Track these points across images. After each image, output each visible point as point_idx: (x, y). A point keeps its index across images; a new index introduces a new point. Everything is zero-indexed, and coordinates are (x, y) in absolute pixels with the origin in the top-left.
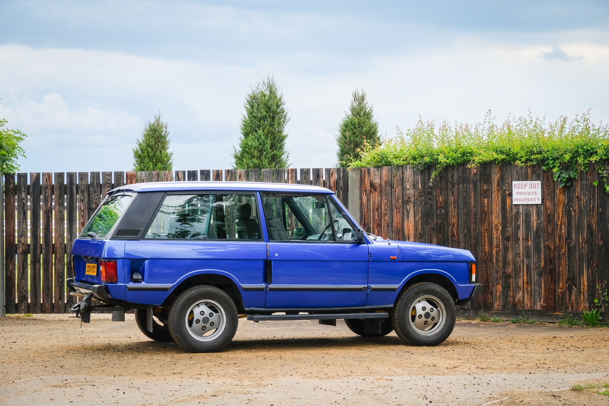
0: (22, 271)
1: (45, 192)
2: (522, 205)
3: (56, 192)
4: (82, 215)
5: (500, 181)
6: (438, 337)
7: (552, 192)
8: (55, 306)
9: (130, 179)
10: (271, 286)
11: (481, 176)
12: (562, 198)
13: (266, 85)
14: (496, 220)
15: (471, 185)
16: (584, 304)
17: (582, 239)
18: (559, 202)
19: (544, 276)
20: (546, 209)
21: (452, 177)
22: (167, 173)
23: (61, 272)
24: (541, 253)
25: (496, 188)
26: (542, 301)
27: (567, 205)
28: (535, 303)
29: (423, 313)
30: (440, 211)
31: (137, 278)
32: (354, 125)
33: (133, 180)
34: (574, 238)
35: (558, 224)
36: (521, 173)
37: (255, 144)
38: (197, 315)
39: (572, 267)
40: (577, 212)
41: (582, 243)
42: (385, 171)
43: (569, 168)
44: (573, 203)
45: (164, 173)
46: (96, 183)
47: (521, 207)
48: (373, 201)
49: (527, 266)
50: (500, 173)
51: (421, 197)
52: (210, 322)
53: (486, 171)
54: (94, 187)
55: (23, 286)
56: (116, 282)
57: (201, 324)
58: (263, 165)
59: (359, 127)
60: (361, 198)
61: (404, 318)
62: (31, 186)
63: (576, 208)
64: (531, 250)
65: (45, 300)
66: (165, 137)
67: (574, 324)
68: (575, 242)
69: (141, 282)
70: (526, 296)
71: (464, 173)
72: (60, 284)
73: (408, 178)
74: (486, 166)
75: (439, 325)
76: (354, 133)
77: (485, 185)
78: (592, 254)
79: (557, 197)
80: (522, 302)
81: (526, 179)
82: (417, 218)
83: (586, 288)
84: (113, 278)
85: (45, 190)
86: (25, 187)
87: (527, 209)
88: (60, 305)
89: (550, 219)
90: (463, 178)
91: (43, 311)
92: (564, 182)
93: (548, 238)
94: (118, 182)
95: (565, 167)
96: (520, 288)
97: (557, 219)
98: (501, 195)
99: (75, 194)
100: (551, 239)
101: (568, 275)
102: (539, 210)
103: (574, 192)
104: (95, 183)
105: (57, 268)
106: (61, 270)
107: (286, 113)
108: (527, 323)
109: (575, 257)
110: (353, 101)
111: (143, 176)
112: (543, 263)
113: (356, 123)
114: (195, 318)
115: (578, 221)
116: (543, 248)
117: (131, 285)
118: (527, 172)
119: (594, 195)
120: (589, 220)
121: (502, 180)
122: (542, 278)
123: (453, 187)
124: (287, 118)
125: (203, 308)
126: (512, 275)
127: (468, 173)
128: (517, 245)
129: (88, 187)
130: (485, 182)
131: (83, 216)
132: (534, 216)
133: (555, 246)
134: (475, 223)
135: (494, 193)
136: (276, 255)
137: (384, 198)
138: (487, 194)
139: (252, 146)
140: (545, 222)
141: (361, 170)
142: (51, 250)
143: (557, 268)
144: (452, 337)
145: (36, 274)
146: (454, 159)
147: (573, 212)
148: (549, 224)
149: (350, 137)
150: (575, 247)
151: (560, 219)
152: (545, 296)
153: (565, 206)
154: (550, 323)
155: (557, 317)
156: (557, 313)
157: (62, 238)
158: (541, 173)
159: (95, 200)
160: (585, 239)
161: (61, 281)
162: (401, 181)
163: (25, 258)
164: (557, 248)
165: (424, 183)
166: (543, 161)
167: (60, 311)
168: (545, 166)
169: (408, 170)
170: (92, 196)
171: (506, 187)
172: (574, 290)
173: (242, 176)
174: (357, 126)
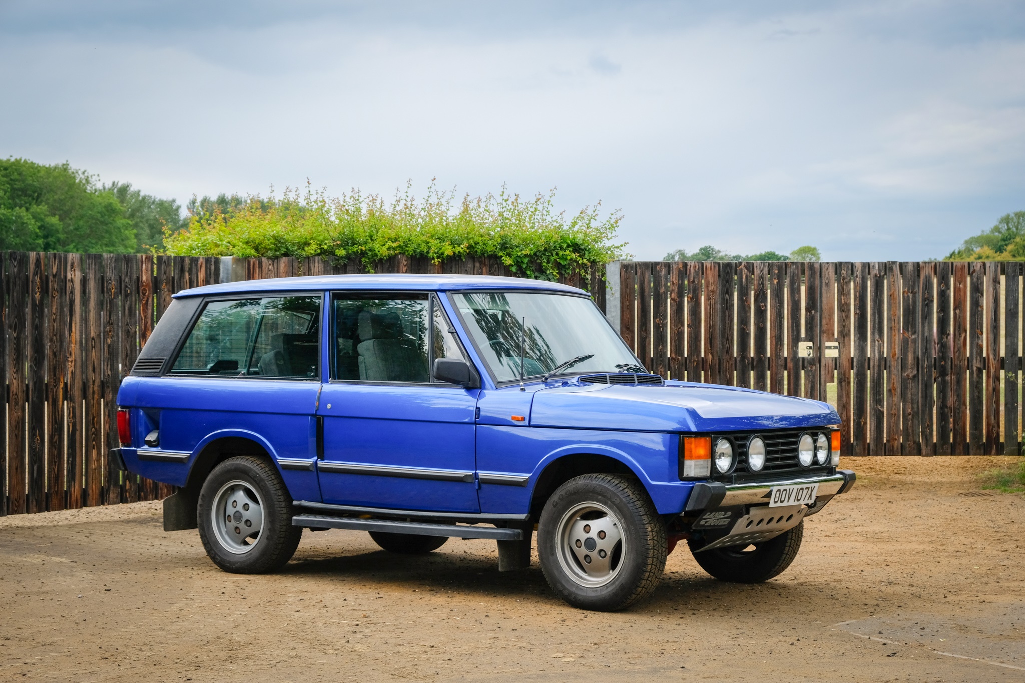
169: (316, 264)
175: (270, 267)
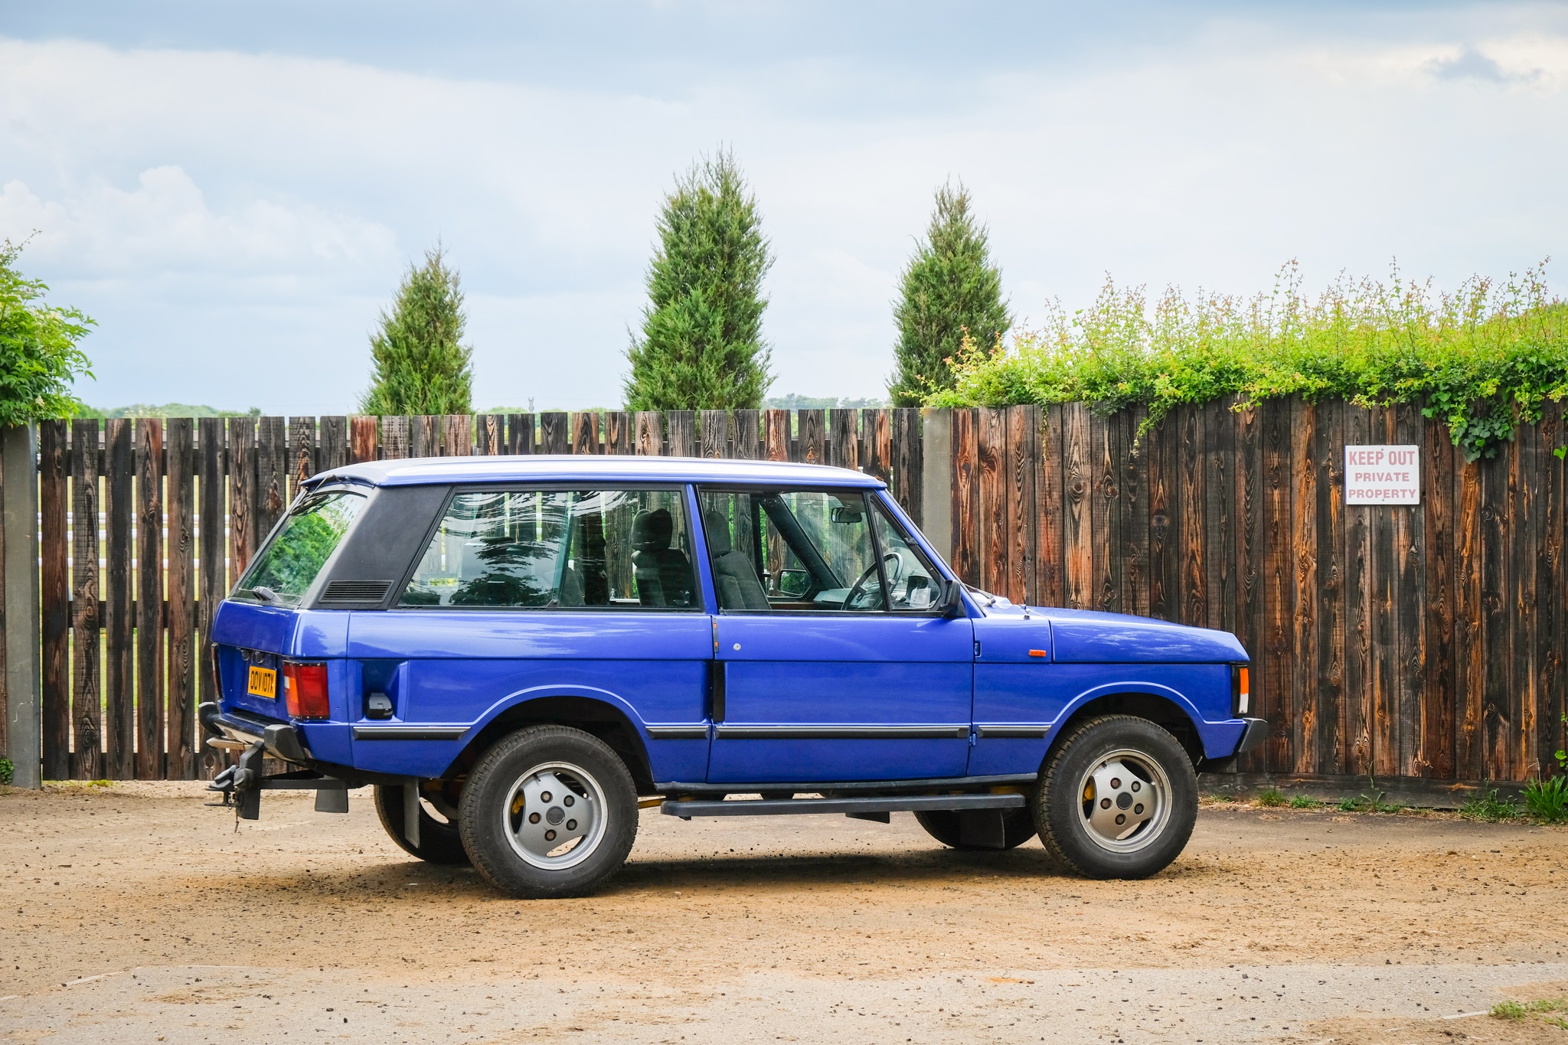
0: (84, 670)
1: (144, 468)
2: (1370, 506)
3: (173, 468)
4: (240, 528)
5: (1313, 445)
6: (1151, 855)
7: (1447, 473)
8: (169, 762)
9: (361, 435)
10: (723, 727)
11: (1263, 431)
12: (1472, 489)
13: (713, 173)
14: (1303, 544)
15: (1239, 455)
16: (1528, 765)
17: (1523, 594)
18: (1464, 499)
19: (1425, 691)
20: (1432, 518)
21: (1191, 434)
22: (457, 420)
23: (185, 675)
24: (1418, 631)
25: (1302, 463)
26: (1420, 753)
27: (1486, 509)
28: (1403, 760)
29: (1113, 794)
30: (1159, 520)
31: (380, 707)
32: (939, 275)
33: (368, 438)
34: (1502, 593)
35: (1462, 558)
36: (1367, 426)
37: (684, 324)
38: (533, 802)
39: (1499, 669)
40: (1512, 526)
41: (1525, 606)
42: (1017, 417)
43: (1491, 414)
44: (1501, 502)
45: (448, 420)
46: (275, 446)
47: (1367, 510)
48: (985, 493)
49: (1382, 663)
50: (1314, 423)
51: (1111, 484)
52: (566, 819)
53: (1276, 418)
54: (268, 455)
55: (89, 709)
56: (327, 718)
57: (544, 824)
58: (703, 379)
59: (952, 281)
60: (955, 486)
61: (1064, 807)
62: (108, 453)
63: (1510, 515)
64: (1392, 624)
65: (145, 744)
66: (452, 308)
67: (1503, 816)
68: (1507, 605)
69: (389, 718)
70: (1378, 740)
71: (1220, 424)
72: (183, 705)
73: (1077, 437)
74: (1276, 405)
75: (1155, 826)
76: (940, 297)
77: (1276, 455)
78: (1550, 635)
79: (1460, 486)
80: (1368, 757)
81: (1381, 441)
82: (1100, 539)
83: (1533, 723)
84: (316, 707)
85: (144, 464)
86: (91, 454)
87: (1381, 518)
88: (181, 759)
89: (1442, 544)
90: (1218, 435)
91: (138, 774)
92: (1479, 448)
93: (1437, 592)
94: (331, 443)
95: (1482, 410)
96: (1364, 721)
97: (1460, 544)
98: (1317, 480)
99: (220, 473)
100: (1443, 595)
101: (1487, 689)
102: (1413, 519)
103: (1505, 474)
104: (273, 445)
105: (174, 663)
106: (186, 668)
107: (765, 245)
108: (1382, 810)
109: (1506, 642)
110: (938, 214)
111: (396, 427)
112: (1422, 657)
113: (945, 271)
114: (528, 811)
115: (1515, 549)
116: (1424, 619)
117: (364, 725)
118: (1383, 423)
119: (1555, 482)
120: (1543, 546)
121: (1318, 445)
122: (1420, 695)
123: (1192, 458)
124: (768, 259)
125: (550, 783)
126: (1343, 687)
127: (1231, 423)
128: (1357, 611)
129: (254, 455)
130: (1275, 447)
131: (240, 531)
132: (1402, 535)
133: (1454, 613)
134: (1248, 552)
135: (1298, 475)
136: (737, 647)
137: (1014, 485)
138: (1280, 477)
139: (675, 330)
140: (1429, 551)
141: (956, 415)
142: (159, 618)
143: (1459, 670)
144: (1188, 854)
145: (121, 679)
146: (1195, 387)
147: (1501, 528)
148: (1440, 557)
149: (929, 309)
150: (1506, 616)
151: (1468, 545)
152: (1428, 741)
153: (1479, 508)
154: (1441, 810)
155: (1458, 795)
156: (1457, 785)
157: (187, 587)
158: (1419, 424)
159: (271, 491)
160: (1531, 595)
161: (184, 697)
162: (1059, 444)
163: (92, 638)
164: (1460, 617)
165: (1117, 449)
166: (1424, 395)
167: (182, 773)
168: (1429, 408)
169: (1077, 414)
170: (264, 479)
171: (1329, 459)
172: (1504, 727)
173: (650, 428)
174: (946, 278)
175: (994, 422)
